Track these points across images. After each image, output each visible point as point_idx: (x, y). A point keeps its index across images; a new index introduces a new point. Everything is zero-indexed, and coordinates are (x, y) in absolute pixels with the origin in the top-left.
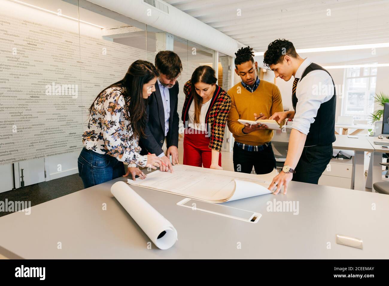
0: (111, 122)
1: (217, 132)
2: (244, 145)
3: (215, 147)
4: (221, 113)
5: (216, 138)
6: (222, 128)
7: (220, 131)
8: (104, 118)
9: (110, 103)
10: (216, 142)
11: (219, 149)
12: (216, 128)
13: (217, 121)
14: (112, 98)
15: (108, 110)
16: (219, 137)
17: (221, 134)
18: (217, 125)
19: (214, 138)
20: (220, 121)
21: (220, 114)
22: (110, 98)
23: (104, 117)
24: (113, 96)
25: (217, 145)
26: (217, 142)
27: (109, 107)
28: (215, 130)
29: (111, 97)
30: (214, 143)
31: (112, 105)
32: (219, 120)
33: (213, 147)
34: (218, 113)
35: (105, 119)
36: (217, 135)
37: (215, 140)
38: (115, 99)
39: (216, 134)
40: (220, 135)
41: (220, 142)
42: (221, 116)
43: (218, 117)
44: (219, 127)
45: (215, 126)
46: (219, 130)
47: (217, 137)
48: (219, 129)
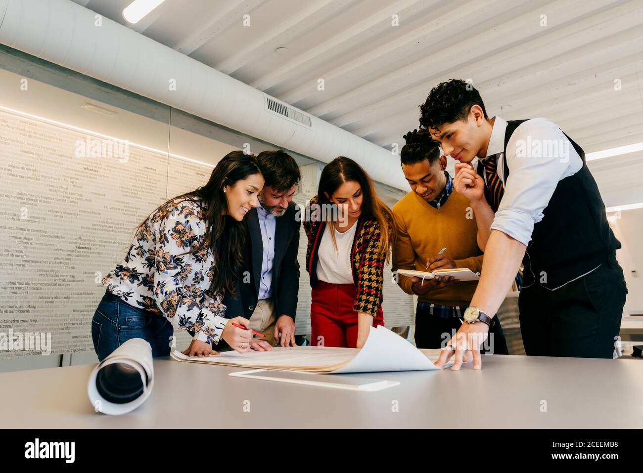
0: (176, 258)
1: (366, 276)
2: (432, 306)
3: (361, 307)
4: (374, 242)
5: (364, 289)
6: (376, 269)
7: (372, 275)
8: (163, 248)
9: (178, 223)
10: (364, 297)
11: (369, 309)
12: (366, 269)
13: (367, 256)
14: (183, 216)
15: (171, 235)
16: (370, 287)
17: (374, 280)
18: (367, 263)
19: (361, 289)
20: (372, 256)
21: (371, 243)
22: (179, 215)
23: (162, 245)
24: (185, 212)
25: (365, 303)
26: (367, 296)
27: (175, 230)
28: (363, 273)
29: (181, 212)
30: (360, 300)
31: (180, 227)
32: (370, 254)
33: (358, 307)
34: (368, 241)
35: (165, 249)
36: (366, 283)
37: (362, 293)
38: (187, 219)
39: (365, 280)
40: (372, 281)
41: (372, 296)
42: (374, 247)
43: (369, 250)
44: (370, 266)
45: (364, 266)
46: (370, 274)
47: (367, 286)
48: (371, 270)
